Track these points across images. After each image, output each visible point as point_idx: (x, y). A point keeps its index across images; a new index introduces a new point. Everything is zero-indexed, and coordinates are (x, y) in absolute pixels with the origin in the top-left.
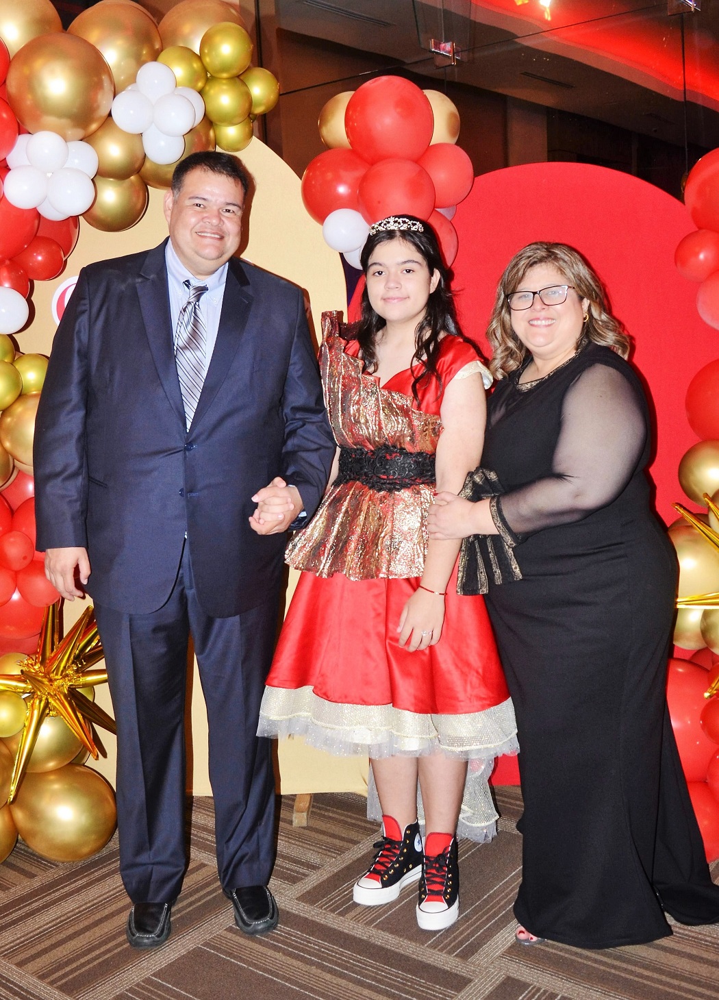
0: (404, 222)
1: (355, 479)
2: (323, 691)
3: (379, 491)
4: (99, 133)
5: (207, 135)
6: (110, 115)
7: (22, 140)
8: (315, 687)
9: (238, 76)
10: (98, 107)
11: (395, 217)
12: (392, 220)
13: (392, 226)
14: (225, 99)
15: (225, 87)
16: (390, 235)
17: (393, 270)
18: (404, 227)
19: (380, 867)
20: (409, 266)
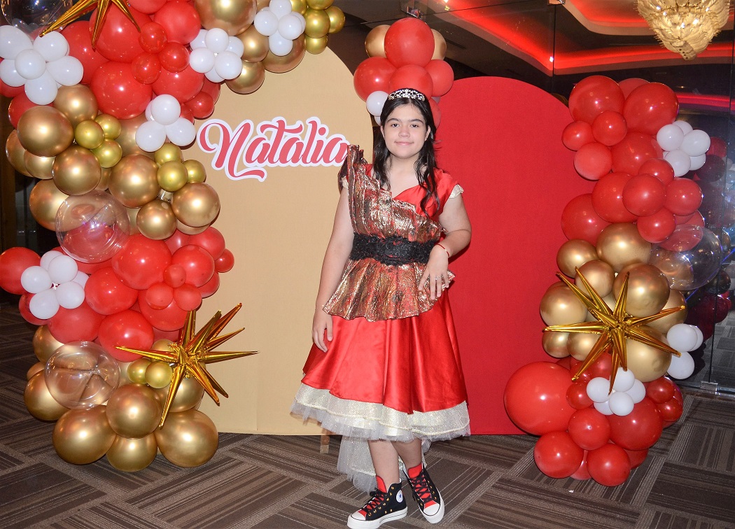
0: (414, 93)
1: (370, 257)
2: (337, 392)
3: (388, 264)
4: (245, 34)
5: (303, 42)
6: (253, 23)
7: (202, 32)
8: (331, 389)
9: (324, 10)
10: (248, 18)
11: (409, 89)
12: (407, 91)
13: (406, 95)
14: (316, 22)
15: (316, 15)
16: (405, 101)
17: (405, 124)
18: (414, 97)
19: (369, 507)
20: (415, 123)
